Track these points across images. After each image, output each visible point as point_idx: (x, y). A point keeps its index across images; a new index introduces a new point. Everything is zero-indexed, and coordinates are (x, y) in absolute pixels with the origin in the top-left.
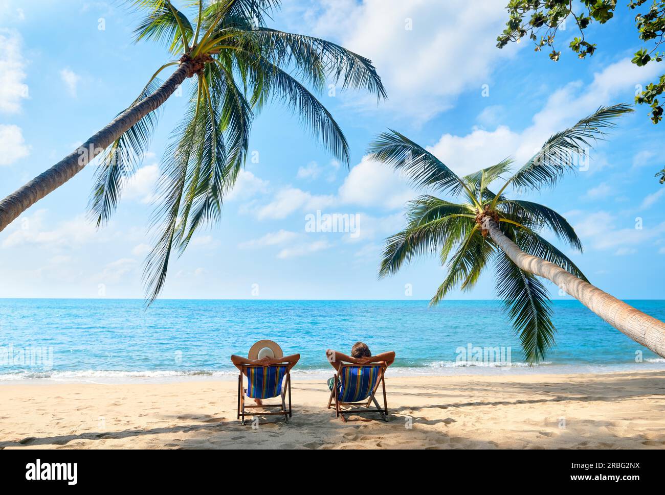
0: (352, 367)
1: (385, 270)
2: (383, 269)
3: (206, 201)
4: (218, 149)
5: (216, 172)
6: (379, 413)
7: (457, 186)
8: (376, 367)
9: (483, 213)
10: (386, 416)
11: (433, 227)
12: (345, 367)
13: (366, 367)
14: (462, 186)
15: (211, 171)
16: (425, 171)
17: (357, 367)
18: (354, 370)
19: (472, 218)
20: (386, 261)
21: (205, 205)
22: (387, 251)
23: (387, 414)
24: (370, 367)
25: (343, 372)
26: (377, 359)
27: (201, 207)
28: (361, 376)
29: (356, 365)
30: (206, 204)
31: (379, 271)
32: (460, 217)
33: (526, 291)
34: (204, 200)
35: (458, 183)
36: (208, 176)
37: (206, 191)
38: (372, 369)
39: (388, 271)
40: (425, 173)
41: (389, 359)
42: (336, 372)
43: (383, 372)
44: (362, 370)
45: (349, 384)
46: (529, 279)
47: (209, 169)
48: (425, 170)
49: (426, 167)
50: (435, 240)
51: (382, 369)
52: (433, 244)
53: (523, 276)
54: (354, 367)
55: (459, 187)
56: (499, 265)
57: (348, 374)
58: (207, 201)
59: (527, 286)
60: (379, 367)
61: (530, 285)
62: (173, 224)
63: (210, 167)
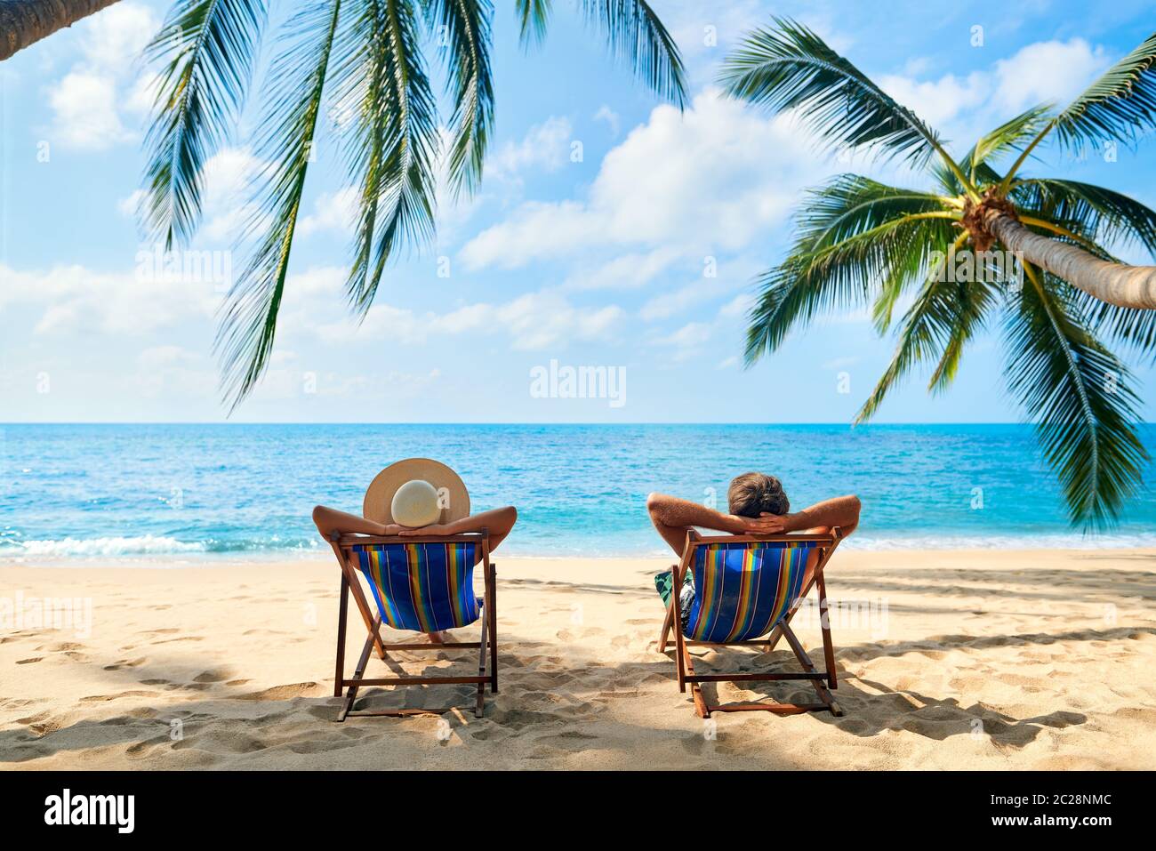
0: (724, 545)
1: (756, 347)
2: (751, 347)
3: (400, 201)
4: (413, 87)
5: (412, 137)
6: (809, 683)
7: (920, 149)
8: (802, 544)
9: (983, 204)
10: (833, 692)
11: (863, 244)
12: (703, 547)
13: (770, 545)
14: (933, 149)
15: (403, 136)
16: (849, 118)
17: (743, 546)
18: (734, 555)
19: (952, 220)
20: (756, 330)
21: (399, 209)
22: (759, 306)
23: (833, 685)
24: (783, 545)
25: (697, 559)
26: (807, 520)
27: (391, 216)
28: (756, 573)
29: (739, 539)
30: (401, 207)
31: (743, 351)
32: (920, 221)
33: (1072, 377)
34: (395, 200)
35: (922, 142)
36: (400, 144)
37: (399, 180)
38: (789, 553)
39: (761, 349)
40: (848, 121)
41: (842, 519)
42: (677, 561)
43: (823, 558)
44: (758, 555)
45: (717, 597)
46: (1081, 351)
47: (398, 131)
48: (850, 113)
49: (851, 108)
50: (865, 278)
51: (821, 549)
52: (859, 284)
53: (1065, 344)
54: (734, 546)
55: (926, 150)
56: (1012, 323)
57: (712, 569)
58: (402, 201)
59: (1073, 368)
60: (812, 544)
61: (1082, 364)
62: (294, 209)
63: (399, 126)
